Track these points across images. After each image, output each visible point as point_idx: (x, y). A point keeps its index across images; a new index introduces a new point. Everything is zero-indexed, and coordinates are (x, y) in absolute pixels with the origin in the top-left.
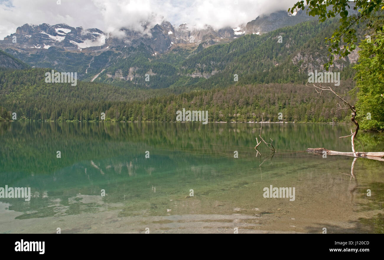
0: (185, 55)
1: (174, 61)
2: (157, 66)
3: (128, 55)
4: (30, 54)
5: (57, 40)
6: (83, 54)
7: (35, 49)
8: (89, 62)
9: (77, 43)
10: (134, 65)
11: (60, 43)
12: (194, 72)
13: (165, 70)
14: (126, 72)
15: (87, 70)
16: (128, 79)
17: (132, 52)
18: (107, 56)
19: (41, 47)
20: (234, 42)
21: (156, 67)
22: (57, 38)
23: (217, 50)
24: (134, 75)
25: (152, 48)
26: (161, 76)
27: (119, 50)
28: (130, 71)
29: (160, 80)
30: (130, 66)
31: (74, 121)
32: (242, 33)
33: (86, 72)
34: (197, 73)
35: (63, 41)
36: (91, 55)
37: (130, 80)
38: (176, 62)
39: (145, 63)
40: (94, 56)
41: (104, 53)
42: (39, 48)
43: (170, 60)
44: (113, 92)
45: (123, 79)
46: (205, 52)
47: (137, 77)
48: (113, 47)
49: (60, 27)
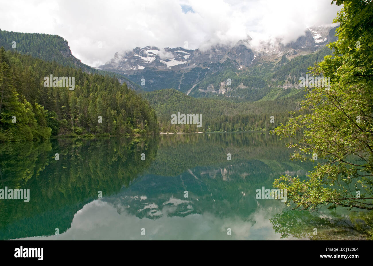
0: (270, 67)
1: (260, 73)
2: (247, 79)
3: (216, 70)
4: (128, 75)
5: (148, 61)
6: (173, 71)
7: (132, 70)
8: (180, 79)
9: (166, 62)
10: (225, 80)
11: (151, 64)
12: (285, 84)
13: (255, 83)
14: (217, 86)
15: (179, 86)
16: (220, 93)
17: (220, 68)
18: (196, 72)
19: (136, 68)
20: (321, 52)
21: (247, 81)
22: (148, 59)
23: (304, 61)
24: (226, 89)
25: (237, 62)
26: (252, 89)
27: (206, 66)
28: (222, 85)
29: (252, 93)
30: (220, 80)
31: (220, 132)
32: (323, 40)
33: (179, 88)
34: (288, 84)
35: (154, 62)
36: (180, 72)
37: (222, 93)
38: (262, 74)
39: (234, 77)
40: (184, 73)
41: (193, 70)
42: (135, 69)
43: (256, 72)
44: (226, 106)
45: (215, 93)
46: (293, 64)
47: (229, 91)
48: (200, 64)
49: (149, 48)
